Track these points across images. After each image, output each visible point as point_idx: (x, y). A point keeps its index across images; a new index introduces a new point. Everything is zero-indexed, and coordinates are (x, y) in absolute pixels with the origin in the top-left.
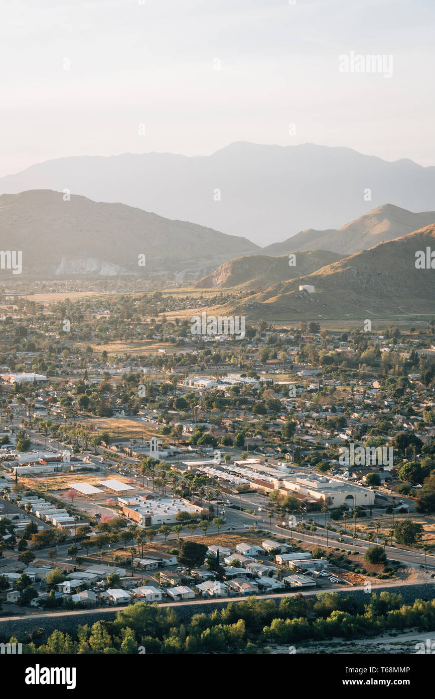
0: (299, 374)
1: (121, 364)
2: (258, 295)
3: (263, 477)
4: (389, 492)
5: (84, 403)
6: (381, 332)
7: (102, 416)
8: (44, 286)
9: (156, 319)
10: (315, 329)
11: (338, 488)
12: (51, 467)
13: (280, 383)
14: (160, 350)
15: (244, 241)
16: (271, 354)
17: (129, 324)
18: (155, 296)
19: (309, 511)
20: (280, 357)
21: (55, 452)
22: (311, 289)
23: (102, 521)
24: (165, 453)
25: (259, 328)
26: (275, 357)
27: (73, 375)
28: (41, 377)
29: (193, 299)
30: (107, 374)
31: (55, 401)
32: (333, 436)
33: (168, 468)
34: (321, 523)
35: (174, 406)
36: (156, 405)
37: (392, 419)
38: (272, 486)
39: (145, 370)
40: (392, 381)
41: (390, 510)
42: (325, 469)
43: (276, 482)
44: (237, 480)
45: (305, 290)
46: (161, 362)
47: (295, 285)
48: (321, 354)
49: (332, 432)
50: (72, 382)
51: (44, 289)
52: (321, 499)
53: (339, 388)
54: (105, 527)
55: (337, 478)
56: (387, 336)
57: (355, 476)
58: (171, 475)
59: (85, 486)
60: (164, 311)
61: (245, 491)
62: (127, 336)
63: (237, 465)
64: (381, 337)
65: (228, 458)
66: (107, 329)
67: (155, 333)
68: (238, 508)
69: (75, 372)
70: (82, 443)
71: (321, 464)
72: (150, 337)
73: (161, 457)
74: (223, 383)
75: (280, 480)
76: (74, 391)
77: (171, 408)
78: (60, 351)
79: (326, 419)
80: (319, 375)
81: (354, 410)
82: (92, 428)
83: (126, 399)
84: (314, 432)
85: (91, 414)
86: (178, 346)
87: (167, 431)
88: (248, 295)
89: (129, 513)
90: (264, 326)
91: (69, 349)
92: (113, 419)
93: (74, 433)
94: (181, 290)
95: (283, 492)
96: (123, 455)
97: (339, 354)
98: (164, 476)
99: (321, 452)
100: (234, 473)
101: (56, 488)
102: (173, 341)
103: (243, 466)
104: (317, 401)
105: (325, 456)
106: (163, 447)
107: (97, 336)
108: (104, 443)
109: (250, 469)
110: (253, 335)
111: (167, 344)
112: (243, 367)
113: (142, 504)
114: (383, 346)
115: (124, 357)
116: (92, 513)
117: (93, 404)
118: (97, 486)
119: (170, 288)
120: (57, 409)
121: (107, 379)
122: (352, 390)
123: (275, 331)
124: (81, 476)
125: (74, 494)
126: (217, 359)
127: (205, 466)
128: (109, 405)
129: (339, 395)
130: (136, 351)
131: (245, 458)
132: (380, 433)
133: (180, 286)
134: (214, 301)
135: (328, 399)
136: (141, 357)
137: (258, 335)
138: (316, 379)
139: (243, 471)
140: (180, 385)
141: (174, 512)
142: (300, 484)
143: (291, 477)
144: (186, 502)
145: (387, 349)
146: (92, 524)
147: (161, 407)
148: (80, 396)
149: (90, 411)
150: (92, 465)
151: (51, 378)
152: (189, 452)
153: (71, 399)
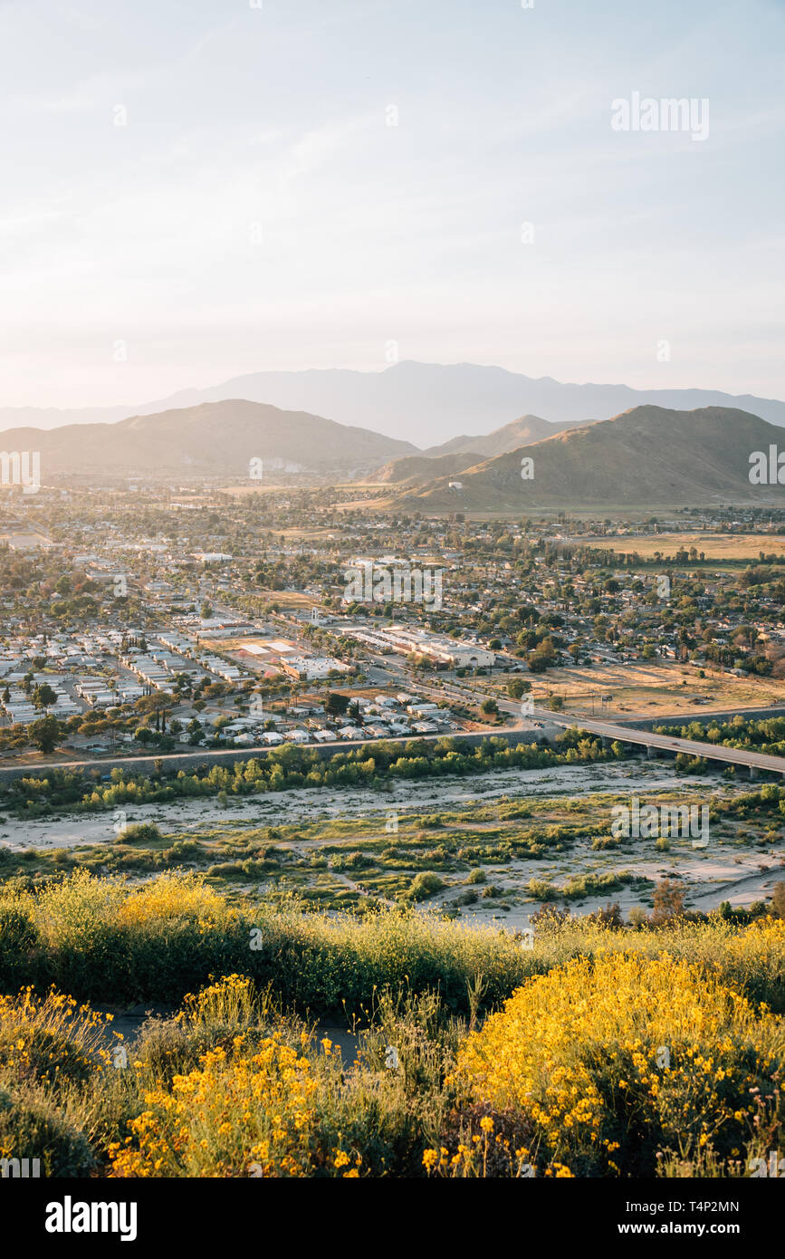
0: (444, 556)
1: (296, 547)
2: (415, 490)
3: (404, 641)
4: (508, 655)
5: (261, 578)
6: (515, 522)
7: (275, 590)
8: (237, 481)
9: (328, 509)
10: (460, 519)
11: (463, 651)
12: (228, 632)
13: (427, 564)
14: (330, 536)
15: (407, 444)
16: (422, 540)
17: (306, 513)
18: (329, 490)
19: (438, 670)
20: (429, 542)
21: (233, 619)
22: (459, 485)
23: (265, 676)
24: (325, 621)
25: (413, 518)
26: (425, 542)
27: (254, 555)
28: (229, 557)
29: (360, 493)
30: (283, 555)
31: (237, 576)
32: (466, 609)
33: (325, 633)
34: (448, 680)
35: (336, 581)
36: (322, 581)
37: (517, 595)
38: (410, 649)
39: (315, 552)
40: (521, 563)
41: (506, 670)
42: (457, 635)
43: (413, 645)
44: (382, 644)
45: (453, 486)
46: (329, 546)
47: (445, 482)
48: (463, 540)
49: (466, 605)
50: (253, 561)
51: (237, 483)
52: (450, 660)
53: (476, 568)
54: (267, 681)
55: (466, 643)
56: (521, 526)
57: (481, 642)
58: (327, 638)
59: (254, 648)
60: (335, 502)
61: (388, 652)
62: (303, 524)
63: (384, 631)
64: (516, 526)
65: (377, 626)
66: (286, 517)
67: (326, 521)
68: (381, 667)
69: (257, 552)
70: (256, 611)
71: (453, 631)
72: (321, 524)
73: (321, 624)
74: (379, 563)
75: (417, 644)
76: (254, 569)
77: (334, 583)
78: (245, 535)
79: (462, 594)
80: (461, 557)
81: (486, 587)
82: (265, 600)
83: (296, 576)
84: (451, 605)
85: (267, 588)
86: (345, 532)
87: (328, 603)
88: (406, 490)
89: (289, 670)
90: (418, 517)
91: (253, 534)
92: (284, 592)
93: (250, 603)
94: (351, 485)
95: (419, 654)
96: (289, 622)
97: (478, 540)
98: (320, 640)
99: (455, 621)
100: (381, 638)
101: (231, 649)
102: (341, 528)
103: (388, 632)
104: (456, 579)
105: (458, 625)
106: (323, 616)
107: (277, 523)
108: (273, 612)
109: (394, 635)
110: (409, 524)
111: (336, 530)
112: (398, 550)
113: (300, 663)
114: (516, 534)
115: (299, 541)
116: (258, 670)
117: (268, 579)
118: (264, 648)
119: (343, 483)
120: (238, 583)
121: (283, 559)
122: (487, 570)
123: (427, 520)
124: (253, 639)
125: (244, 654)
126: (377, 544)
127: (357, 631)
128: (281, 581)
129: (475, 575)
130: (310, 536)
131: (390, 625)
132: (506, 606)
133: (351, 482)
134: (378, 495)
135: (465, 578)
136: (313, 541)
137: (412, 524)
138: (458, 561)
139: (387, 636)
140: (343, 564)
141: (326, 670)
142: (433, 648)
143: (425, 642)
144: (337, 661)
145: (519, 537)
146: (257, 679)
147: (325, 582)
148: (258, 573)
149: (266, 585)
150: (263, 630)
151: (236, 558)
152: (345, 620)
153: (250, 575)
